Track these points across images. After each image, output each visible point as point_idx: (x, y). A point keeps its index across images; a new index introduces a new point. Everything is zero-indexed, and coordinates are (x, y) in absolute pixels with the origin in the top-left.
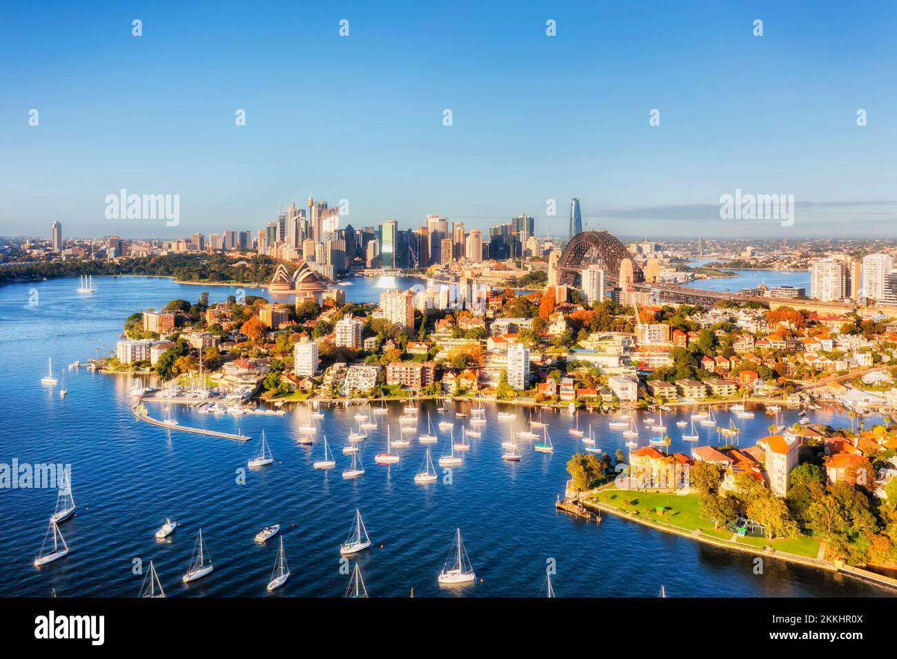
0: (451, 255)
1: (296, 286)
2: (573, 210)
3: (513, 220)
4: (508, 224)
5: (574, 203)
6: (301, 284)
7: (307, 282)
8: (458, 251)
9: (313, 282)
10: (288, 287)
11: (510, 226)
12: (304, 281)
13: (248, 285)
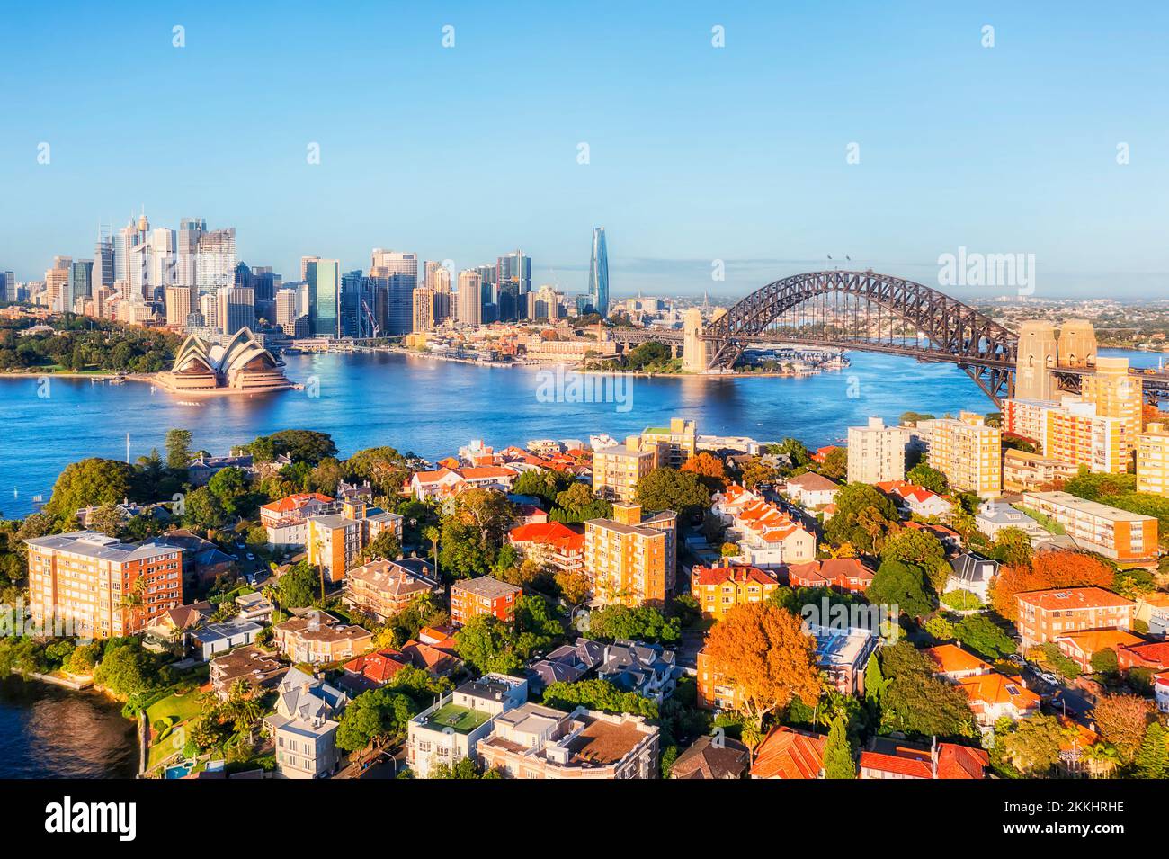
0: (431, 314)
1: (231, 379)
2: (596, 246)
3: (500, 259)
4: (489, 266)
5: (596, 234)
6: (242, 376)
7: (253, 370)
8: (441, 307)
9: (266, 370)
10: (213, 382)
11: (493, 268)
12: (246, 369)
13: (103, 377)
